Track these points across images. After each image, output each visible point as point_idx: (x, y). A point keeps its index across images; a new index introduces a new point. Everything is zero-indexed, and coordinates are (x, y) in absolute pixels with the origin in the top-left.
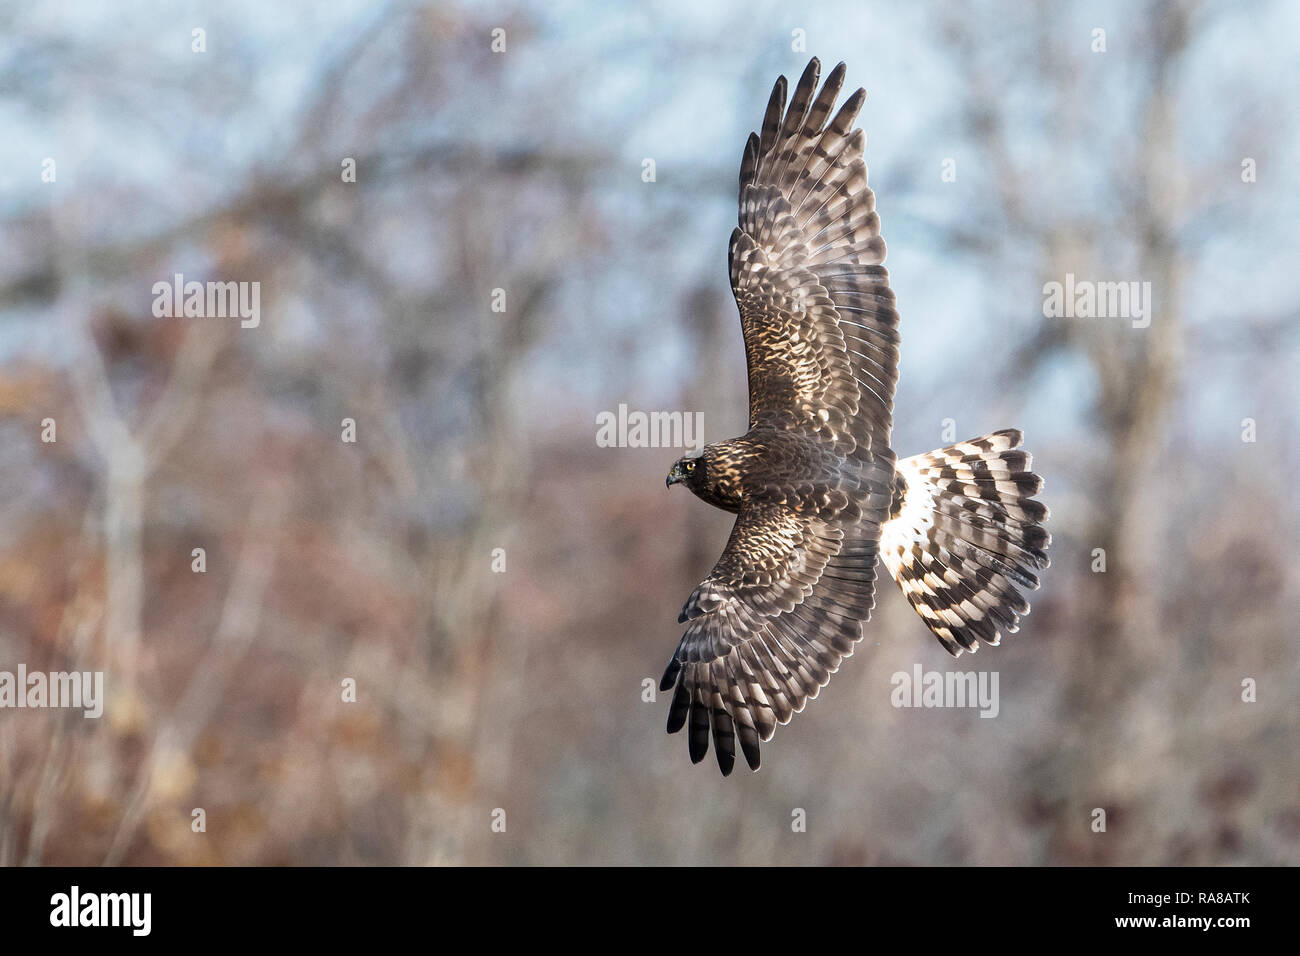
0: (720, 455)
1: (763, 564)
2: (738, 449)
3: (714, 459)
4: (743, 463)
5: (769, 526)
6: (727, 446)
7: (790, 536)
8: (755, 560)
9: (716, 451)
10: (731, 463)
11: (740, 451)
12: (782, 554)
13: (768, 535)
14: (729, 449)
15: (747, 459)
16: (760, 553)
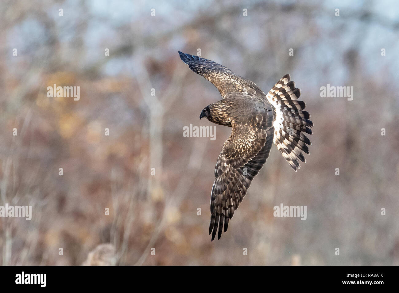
0: (215, 108)
1: (239, 151)
2: (223, 105)
3: (213, 109)
4: (227, 109)
5: (245, 136)
6: (218, 104)
7: (251, 142)
8: (237, 149)
9: (214, 106)
10: (221, 110)
11: (224, 105)
12: (246, 148)
13: (244, 140)
14: (219, 105)
15: (228, 108)
16: (239, 146)
